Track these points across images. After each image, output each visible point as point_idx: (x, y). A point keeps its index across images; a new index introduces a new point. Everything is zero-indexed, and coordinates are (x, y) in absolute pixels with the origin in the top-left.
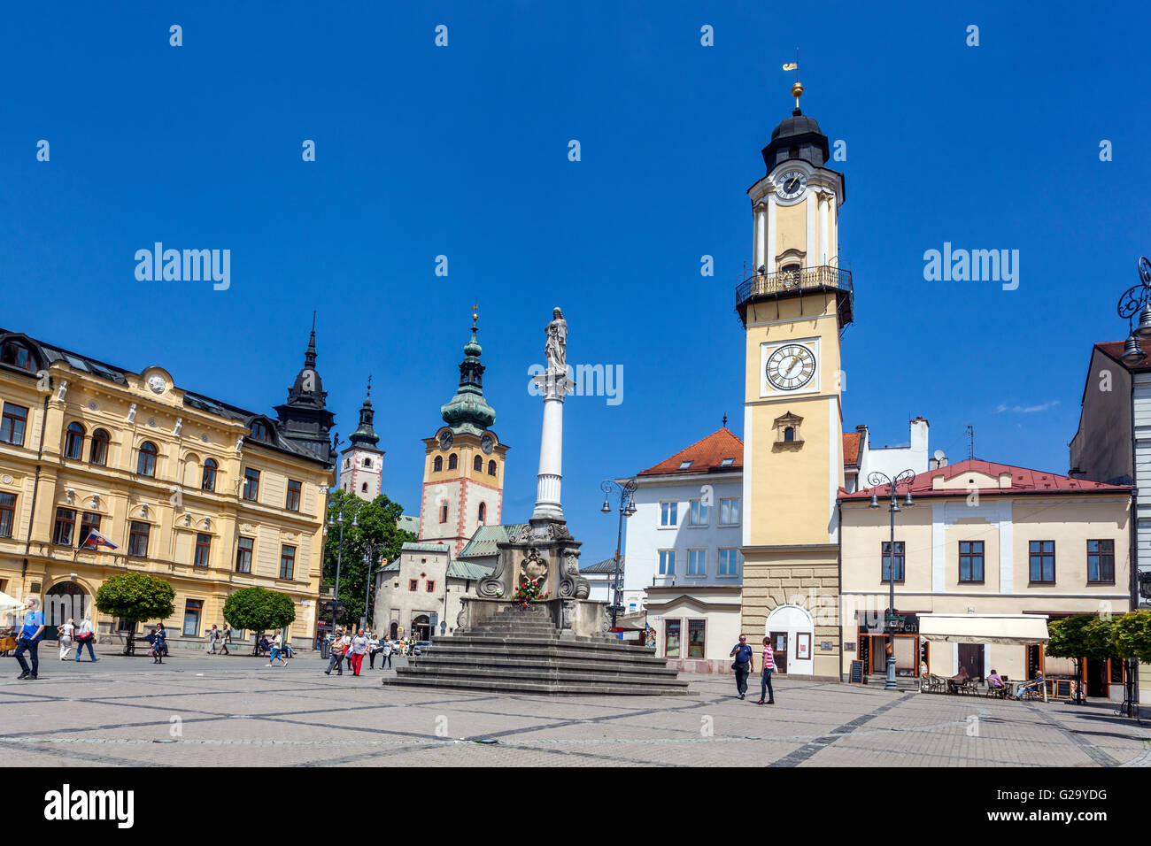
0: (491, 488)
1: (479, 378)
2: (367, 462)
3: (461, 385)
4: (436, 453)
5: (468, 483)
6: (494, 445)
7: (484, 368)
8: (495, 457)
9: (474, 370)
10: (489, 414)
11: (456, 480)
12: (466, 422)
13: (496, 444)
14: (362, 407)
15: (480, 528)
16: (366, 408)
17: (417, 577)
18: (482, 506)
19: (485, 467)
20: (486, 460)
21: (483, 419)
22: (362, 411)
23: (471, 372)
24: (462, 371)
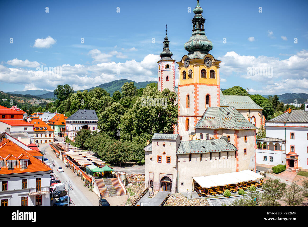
0: (212, 85)
1: (203, 25)
2: (168, 66)
3: (193, 31)
4: (183, 69)
5: (198, 86)
6: (212, 61)
7: (205, 19)
8: (214, 68)
9: (199, 22)
10: (208, 44)
11: (192, 84)
12: (196, 51)
13: (213, 61)
14: (164, 40)
15: (207, 109)
16: (166, 40)
17: (161, 154)
18: (208, 96)
19: (208, 74)
20: (208, 71)
21: (205, 48)
22: (164, 42)
23: (197, 23)
24: (193, 23)
